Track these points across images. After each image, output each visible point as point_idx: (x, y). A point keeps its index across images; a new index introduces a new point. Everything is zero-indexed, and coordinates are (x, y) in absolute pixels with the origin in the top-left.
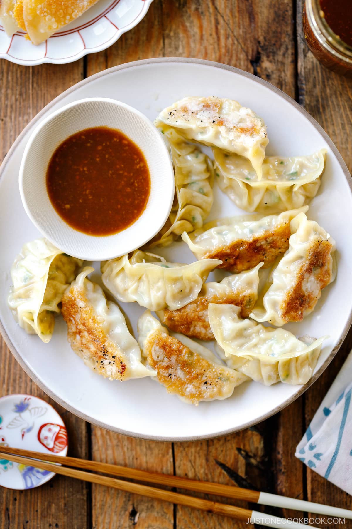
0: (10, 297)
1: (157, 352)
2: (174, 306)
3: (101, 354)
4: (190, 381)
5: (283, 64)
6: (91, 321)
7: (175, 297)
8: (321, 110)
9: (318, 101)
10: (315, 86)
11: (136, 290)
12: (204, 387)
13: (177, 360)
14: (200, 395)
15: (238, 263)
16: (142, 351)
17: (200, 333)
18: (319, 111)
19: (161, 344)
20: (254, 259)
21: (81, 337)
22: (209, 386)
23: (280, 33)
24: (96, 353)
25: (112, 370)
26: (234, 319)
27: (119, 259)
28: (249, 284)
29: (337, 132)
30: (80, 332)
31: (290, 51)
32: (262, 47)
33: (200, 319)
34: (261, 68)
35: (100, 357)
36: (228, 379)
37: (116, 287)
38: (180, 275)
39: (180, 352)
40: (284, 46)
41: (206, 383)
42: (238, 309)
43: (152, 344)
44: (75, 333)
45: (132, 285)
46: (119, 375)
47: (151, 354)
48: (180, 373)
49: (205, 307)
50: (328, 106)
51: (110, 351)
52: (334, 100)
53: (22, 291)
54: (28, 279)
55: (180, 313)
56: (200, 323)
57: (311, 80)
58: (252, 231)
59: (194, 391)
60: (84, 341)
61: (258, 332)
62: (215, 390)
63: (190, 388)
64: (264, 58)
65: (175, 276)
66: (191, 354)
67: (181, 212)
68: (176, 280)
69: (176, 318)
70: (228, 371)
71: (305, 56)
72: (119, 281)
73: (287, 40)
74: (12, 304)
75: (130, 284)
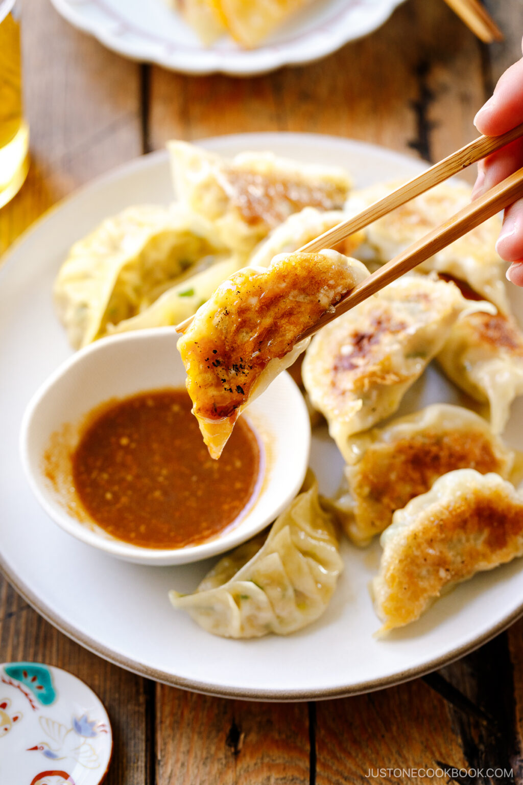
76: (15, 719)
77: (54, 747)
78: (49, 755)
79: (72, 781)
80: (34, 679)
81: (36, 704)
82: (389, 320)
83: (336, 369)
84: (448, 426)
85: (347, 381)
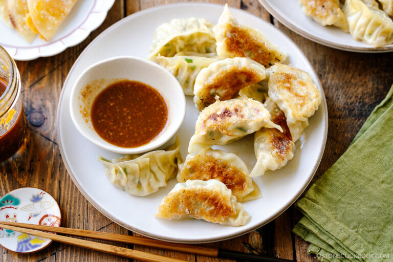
41: (323, 6)
76: (15, 216)
77: (34, 212)
78: (35, 216)
79: (50, 215)
80: (8, 201)
81: (15, 207)
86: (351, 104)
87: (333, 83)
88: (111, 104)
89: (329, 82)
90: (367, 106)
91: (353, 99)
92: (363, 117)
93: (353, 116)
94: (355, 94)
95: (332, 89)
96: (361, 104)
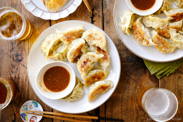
0: (120, 24)
1: (156, 40)
2: (161, 28)
3: (142, 39)
4: (164, 47)
5: (99, 11)
6: (140, 30)
7: (161, 26)
8: (109, 22)
9: (108, 20)
10: (107, 16)
11: (152, 24)
12: (167, 49)
13: (161, 42)
14: (166, 51)
15: (177, 19)
16: (152, 39)
17: (166, 36)
18: (108, 23)
19: (157, 37)
20: (181, 18)
21: (137, 35)
22: (168, 49)
23: (99, 3)
24: (141, 39)
25: (145, 43)
26: (175, 33)
27: (148, 16)
28: (180, 24)
29: (113, 28)
30: (137, 34)
31: (101, 8)
32: (94, 7)
33: (167, 32)
34: (94, 12)
35: (142, 40)
36: (173, 47)
37: (146, 23)
38: (163, 21)
39: (162, 40)
40: (100, 7)
42: (176, 30)
43: (155, 37)
44: (135, 34)
45: (151, 23)
46: (147, 45)
47: (155, 40)
48: (161, 45)
49: (169, 29)
50: (111, 21)
51: (145, 38)
52: (112, 20)
53: (123, 22)
54: (125, 20)
55: (162, 30)
56: (167, 33)
57: (106, 15)
58: (181, 11)
59: (164, 50)
60: (138, 36)
61: (181, 36)
62: (170, 50)
63: (163, 49)
64: (95, 10)
65: (162, 21)
66: (164, 40)
67: (164, 5)
68: (163, 22)
69: (161, 32)
70: (173, 46)
71: (105, 9)
72: (147, 22)
73: (100, 5)
74: (120, 26)
75: (150, 22)
76: (32, 108)
80: (36, 104)
82: (89, 60)
83: (81, 67)
84: (98, 72)
85: (83, 69)
86: (128, 57)
87: (123, 49)
88: (49, 80)
89: (121, 48)
90: (134, 58)
91: (129, 55)
92: (132, 62)
93: (129, 62)
94: (130, 53)
95: (122, 51)
96: (132, 57)
